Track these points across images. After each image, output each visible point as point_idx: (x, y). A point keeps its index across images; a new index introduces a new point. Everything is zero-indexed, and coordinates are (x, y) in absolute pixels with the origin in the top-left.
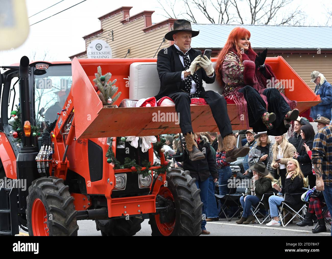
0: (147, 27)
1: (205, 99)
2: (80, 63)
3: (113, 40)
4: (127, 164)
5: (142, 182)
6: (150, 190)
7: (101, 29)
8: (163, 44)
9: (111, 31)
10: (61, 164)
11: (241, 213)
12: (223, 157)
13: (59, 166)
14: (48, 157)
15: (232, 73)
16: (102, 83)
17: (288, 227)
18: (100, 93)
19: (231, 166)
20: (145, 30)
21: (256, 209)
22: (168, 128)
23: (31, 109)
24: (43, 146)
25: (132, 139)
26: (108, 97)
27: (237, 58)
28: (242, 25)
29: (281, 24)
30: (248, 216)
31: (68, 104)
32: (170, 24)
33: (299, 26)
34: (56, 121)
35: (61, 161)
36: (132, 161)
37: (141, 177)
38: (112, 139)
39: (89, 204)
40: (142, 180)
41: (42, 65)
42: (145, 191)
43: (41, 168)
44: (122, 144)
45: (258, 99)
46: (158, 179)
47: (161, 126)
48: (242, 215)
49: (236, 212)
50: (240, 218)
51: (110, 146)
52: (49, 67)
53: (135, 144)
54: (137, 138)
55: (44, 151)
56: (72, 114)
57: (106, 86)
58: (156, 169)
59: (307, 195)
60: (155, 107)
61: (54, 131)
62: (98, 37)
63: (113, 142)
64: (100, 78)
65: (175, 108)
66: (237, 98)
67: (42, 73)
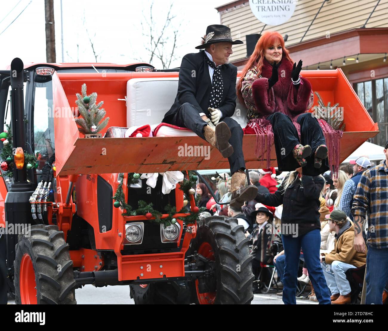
4: (141, 209)
5: (165, 234)
6: (178, 246)
10: (64, 208)
13: (61, 211)
14: (46, 198)
16: (85, 106)
22: (177, 164)
23: (29, 131)
24: (40, 182)
25: (149, 177)
26: (92, 123)
35: (64, 204)
36: (148, 205)
37: (163, 227)
38: (123, 175)
39: (100, 264)
41: (45, 69)
43: (37, 213)
44: (137, 182)
47: (165, 160)
51: (120, 185)
53: (152, 182)
55: (41, 189)
57: (91, 109)
58: (183, 217)
63: (124, 179)
64: (84, 99)
66: (259, 127)
67: (46, 80)
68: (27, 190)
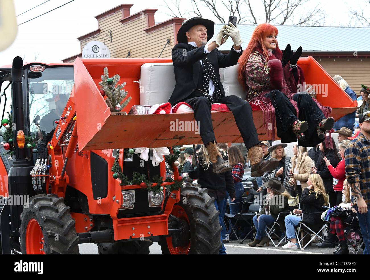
0: (149, 26)
1: (227, 105)
2: (84, 64)
3: (111, 42)
4: (135, 180)
5: (153, 200)
6: (162, 209)
7: (98, 29)
8: (167, 46)
9: (110, 31)
10: (60, 180)
11: (254, 234)
12: (234, 172)
13: (58, 182)
14: (44, 172)
15: (257, 75)
16: (109, 87)
17: (307, 250)
18: (108, 98)
19: (242, 182)
20: (147, 31)
21: (271, 230)
22: (185, 139)
23: (25, 117)
24: (38, 159)
25: (142, 151)
26: (116, 102)
27: (262, 58)
28: (255, 25)
29: (299, 24)
30: (262, 238)
31: (68, 112)
32: (175, 23)
33: (319, 26)
34: (53, 131)
35: (59, 176)
36: (142, 175)
37: (151, 194)
38: (119, 151)
39: (91, 225)
40: (153, 197)
41: (37, 67)
42: (156, 210)
43: (37, 185)
44: (130, 157)
45: (287, 105)
46: (171, 197)
47: (176, 136)
48: (256, 237)
49: (249, 233)
50: (253, 240)
51: (116, 159)
52: (46, 70)
53: (145, 157)
54: (148, 150)
55: (40, 165)
56: (72, 122)
57: (114, 90)
58: (169, 185)
59: (327, 214)
60: (170, 114)
61: (51, 142)
62: (94, 38)
63: (120, 154)
64: (107, 81)
65: (193, 115)
66: (263, 104)
67: (37, 76)
68: (25, 165)
